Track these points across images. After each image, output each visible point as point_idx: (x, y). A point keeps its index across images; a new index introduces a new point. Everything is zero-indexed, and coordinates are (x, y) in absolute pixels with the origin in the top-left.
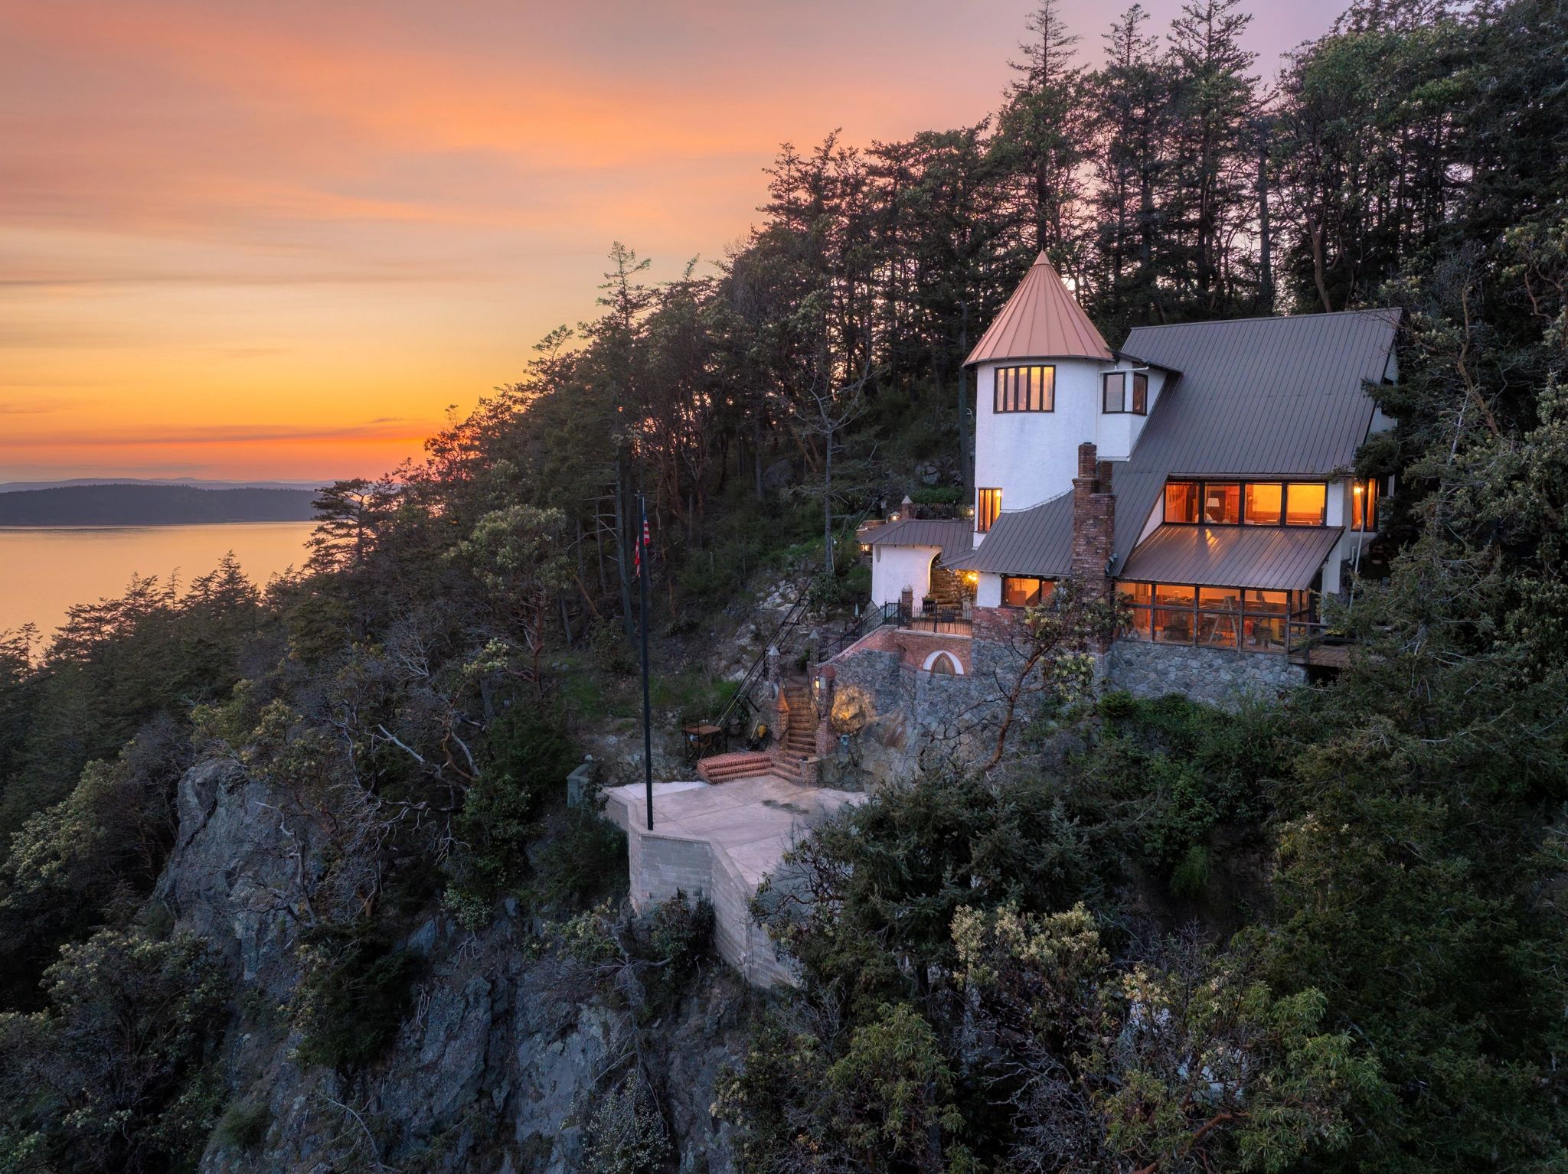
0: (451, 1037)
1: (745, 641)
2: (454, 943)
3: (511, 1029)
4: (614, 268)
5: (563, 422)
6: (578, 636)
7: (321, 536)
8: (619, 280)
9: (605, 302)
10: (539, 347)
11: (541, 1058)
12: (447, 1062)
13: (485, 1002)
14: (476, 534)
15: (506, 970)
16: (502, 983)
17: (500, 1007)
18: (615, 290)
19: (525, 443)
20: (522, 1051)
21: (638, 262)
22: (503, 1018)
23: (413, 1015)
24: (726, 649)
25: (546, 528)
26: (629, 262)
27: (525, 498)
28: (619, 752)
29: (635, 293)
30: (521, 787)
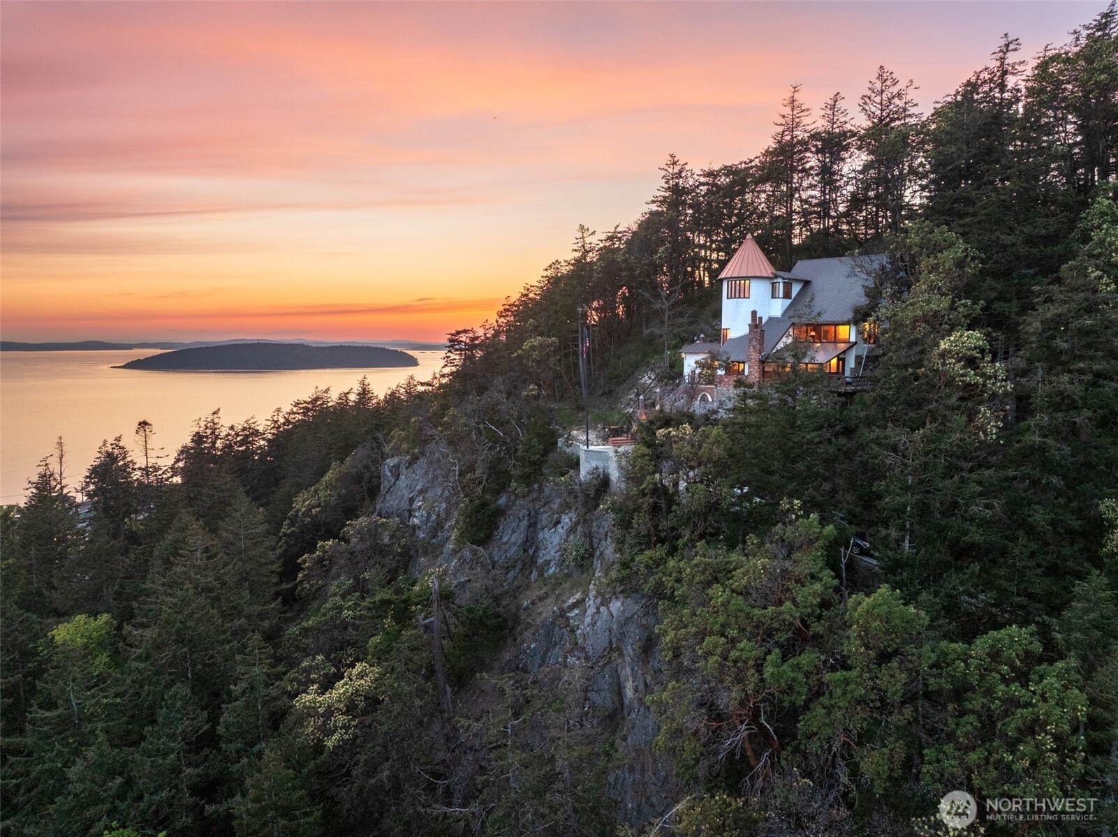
0: (513, 532)
1: (632, 396)
2: (514, 502)
3: (535, 528)
4: (580, 235)
5: (557, 304)
6: (561, 397)
7: (448, 354)
8: (582, 240)
9: (576, 250)
10: (546, 270)
11: (547, 535)
12: (513, 540)
13: (526, 518)
14: (524, 347)
15: (534, 508)
16: (533, 513)
17: (532, 521)
18: (580, 245)
19: (540, 313)
20: (541, 535)
21: (590, 232)
22: (533, 525)
23: (498, 528)
24: (624, 400)
25: (551, 345)
26: (586, 232)
27: (541, 335)
28: (578, 436)
29: (589, 246)
30: (540, 444)
